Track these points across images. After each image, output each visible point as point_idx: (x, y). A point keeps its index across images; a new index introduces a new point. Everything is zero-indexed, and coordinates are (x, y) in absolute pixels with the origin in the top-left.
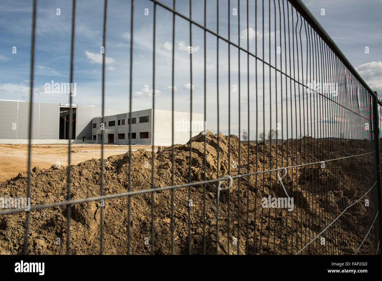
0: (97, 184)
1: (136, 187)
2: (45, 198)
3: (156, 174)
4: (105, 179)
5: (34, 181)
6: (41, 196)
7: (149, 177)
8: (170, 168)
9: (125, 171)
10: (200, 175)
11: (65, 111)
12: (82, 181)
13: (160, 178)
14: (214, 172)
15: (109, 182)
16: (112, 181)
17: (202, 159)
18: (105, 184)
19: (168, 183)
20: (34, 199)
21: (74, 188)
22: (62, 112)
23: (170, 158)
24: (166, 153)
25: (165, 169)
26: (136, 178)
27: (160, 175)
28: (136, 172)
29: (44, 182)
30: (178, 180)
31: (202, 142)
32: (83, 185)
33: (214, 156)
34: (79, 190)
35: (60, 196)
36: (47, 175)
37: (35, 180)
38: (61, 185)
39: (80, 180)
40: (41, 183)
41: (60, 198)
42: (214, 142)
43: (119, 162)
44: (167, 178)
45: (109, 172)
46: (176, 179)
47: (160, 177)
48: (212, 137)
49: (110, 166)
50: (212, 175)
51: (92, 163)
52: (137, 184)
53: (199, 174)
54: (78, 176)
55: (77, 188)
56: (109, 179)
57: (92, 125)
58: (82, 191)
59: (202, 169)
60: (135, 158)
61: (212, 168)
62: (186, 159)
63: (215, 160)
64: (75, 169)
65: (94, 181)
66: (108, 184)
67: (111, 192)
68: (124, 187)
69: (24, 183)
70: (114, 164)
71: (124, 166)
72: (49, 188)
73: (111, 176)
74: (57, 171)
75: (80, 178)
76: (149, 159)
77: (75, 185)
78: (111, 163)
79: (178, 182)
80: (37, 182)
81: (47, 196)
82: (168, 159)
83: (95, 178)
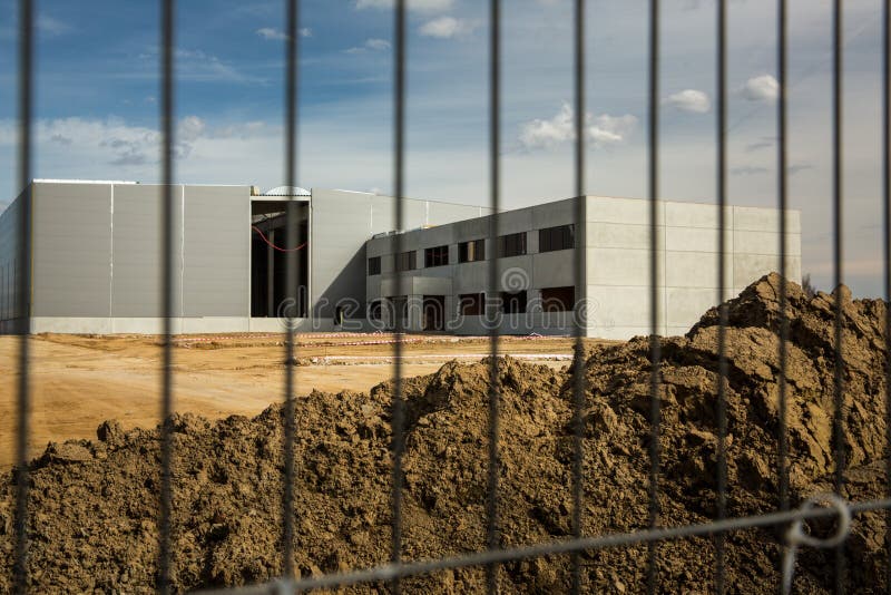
0: (320, 491)
1: (469, 508)
2: (131, 538)
3: (552, 458)
4: (350, 472)
5: (98, 472)
6: (116, 532)
7: (520, 469)
8: (608, 432)
9: (428, 442)
10: (732, 467)
11: (269, 215)
12: (265, 477)
13: (564, 473)
14: (799, 455)
15: (367, 484)
16: (377, 482)
17: (747, 401)
18: (351, 492)
19: (600, 496)
20: (93, 540)
21: (237, 505)
22: (260, 218)
23: (612, 392)
24: (600, 374)
25: (589, 436)
26: (471, 469)
27: (566, 463)
28: (472, 447)
29: (131, 476)
30: (641, 482)
31: (748, 329)
32: (268, 492)
33: (800, 385)
34: (253, 512)
35: (185, 532)
36: (143, 451)
37: (102, 471)
38: (188, 493)
39: (259, 474)
40: (122, 481)
41: (182, 541)
42: (804, 327)
43: (412, 404)
44: (593, 474)
45: (370, 446)
46: (631, 480)
47: (567, 469)
48: (799, 307)
49: (377, 419)
50: (788, 471)
51: (311, 409)
52: (474, 496)
53: (731, 462)
54: (251, 460)
55: (245, 505)
56: (364, 473)
57: (365, 263)
58: (264, 515)
59: (744, 443)
60: (469, 392)
61: (791, 439)
62: (677, 397)
63: (803, 406)
64: (244, 432)
65: (309, 480)
66: (360, 490)
67: (371, 522)
68: (420, 506)
69: (63, 480)
70: (390, 414)
71: (423, 420)
72: (147, 502)
73: (377, 458)
74: (178, 438)
75: (259, 467)
76: (526, 394)
77: (239, 493)
78: (379, 409)
79: (641, 491)
80: (109, 477)
81: (138, 531)
82: (603, 395)
83: (313, 466)
